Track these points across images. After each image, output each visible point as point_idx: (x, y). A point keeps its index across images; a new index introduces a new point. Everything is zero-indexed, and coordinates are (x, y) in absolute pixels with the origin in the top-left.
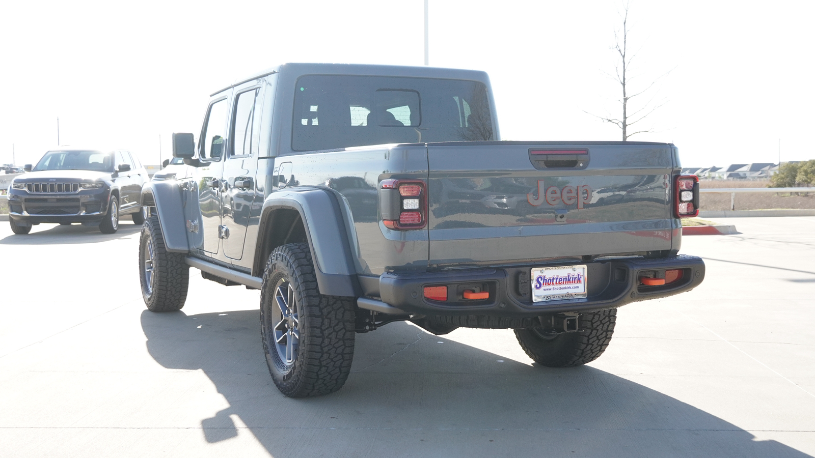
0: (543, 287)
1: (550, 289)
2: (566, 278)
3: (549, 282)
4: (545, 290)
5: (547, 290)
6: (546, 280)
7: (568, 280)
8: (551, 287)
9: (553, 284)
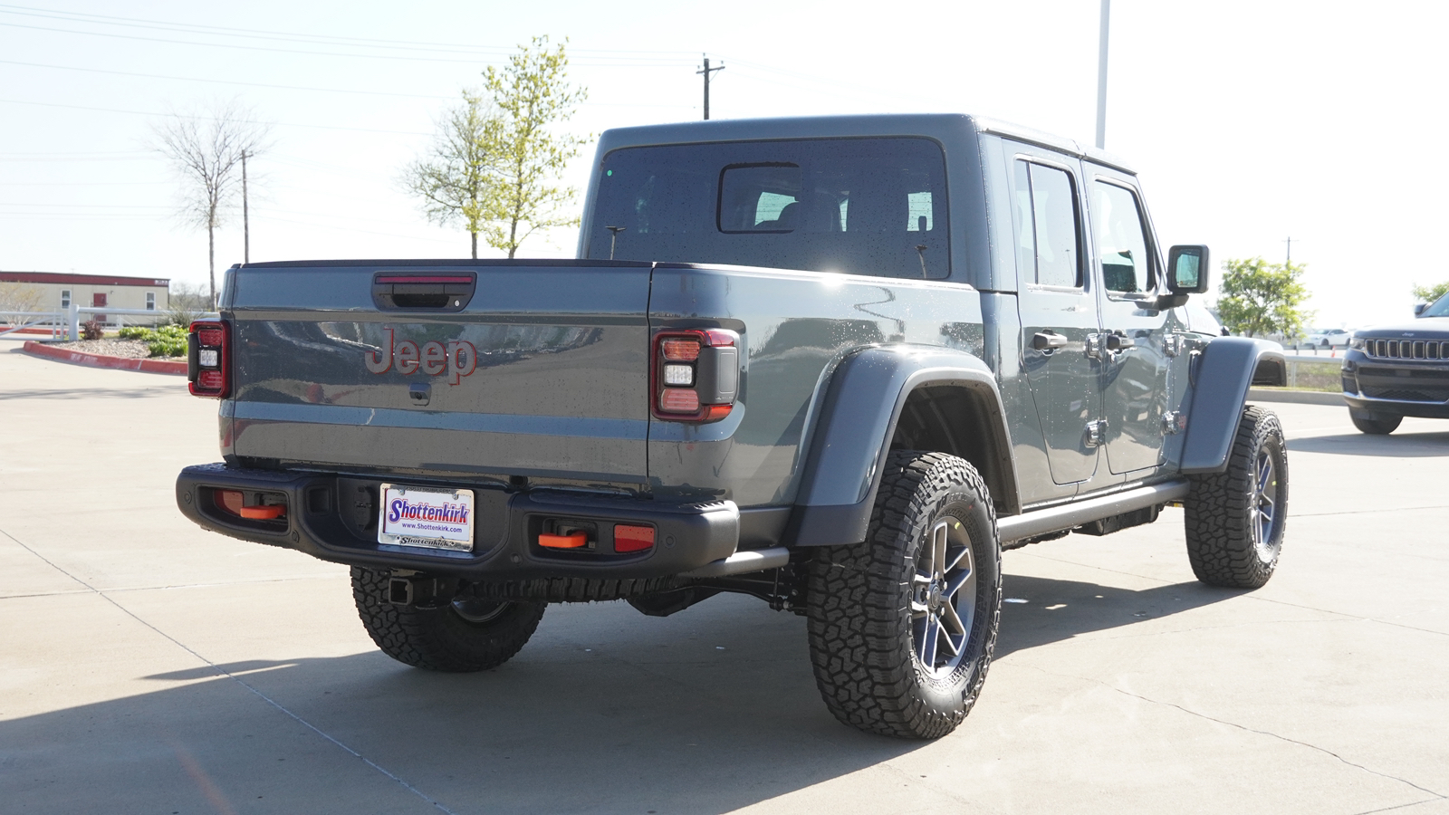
0: (402, 521)
1: (414, 526)
2: (441, 510)
3: (412, 512)
4: (404, 525)
5: (409, 526)
6: (408, 508)
7: (444, 514)
8: (415, 522)
9: (419, 517)
